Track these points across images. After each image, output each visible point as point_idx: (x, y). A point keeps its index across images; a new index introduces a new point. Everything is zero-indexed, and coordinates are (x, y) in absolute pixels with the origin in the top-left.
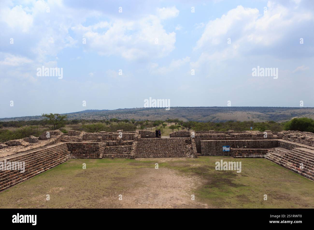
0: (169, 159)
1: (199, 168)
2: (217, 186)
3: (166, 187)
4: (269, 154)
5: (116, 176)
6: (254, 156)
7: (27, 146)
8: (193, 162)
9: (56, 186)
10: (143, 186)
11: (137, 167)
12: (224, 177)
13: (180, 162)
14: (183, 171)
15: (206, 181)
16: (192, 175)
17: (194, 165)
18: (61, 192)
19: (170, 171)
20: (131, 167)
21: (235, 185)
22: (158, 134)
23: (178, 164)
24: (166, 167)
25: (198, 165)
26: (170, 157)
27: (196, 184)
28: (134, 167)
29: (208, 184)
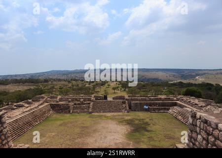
0: (112, 114)
1: (130, 120)
2: (138, 132)
3: (110, 132)
4: (170, 111)
5: (82, 125)
6: (162, 111)
7: (28, 107)
8: (127, 115)
9: (50, 132)
10: (98, 132)
11: (94, 119)
12: (143, 126)
13: (119, 115)
14: (120, 122)
15: (132, 128)
16: (125, 125)
17: (127, 118)
18: (54, 136)
19: (113, 122)
20: (90, 119)
21: (148, 131)
22: (105, 98)
23: (117, 117)
24: (111, 119)
25: (129, 118)
26: (113, 112)
27: (127, 130)
28: (92, 119)
29: (134, 130)
